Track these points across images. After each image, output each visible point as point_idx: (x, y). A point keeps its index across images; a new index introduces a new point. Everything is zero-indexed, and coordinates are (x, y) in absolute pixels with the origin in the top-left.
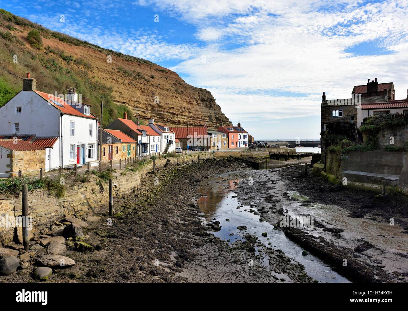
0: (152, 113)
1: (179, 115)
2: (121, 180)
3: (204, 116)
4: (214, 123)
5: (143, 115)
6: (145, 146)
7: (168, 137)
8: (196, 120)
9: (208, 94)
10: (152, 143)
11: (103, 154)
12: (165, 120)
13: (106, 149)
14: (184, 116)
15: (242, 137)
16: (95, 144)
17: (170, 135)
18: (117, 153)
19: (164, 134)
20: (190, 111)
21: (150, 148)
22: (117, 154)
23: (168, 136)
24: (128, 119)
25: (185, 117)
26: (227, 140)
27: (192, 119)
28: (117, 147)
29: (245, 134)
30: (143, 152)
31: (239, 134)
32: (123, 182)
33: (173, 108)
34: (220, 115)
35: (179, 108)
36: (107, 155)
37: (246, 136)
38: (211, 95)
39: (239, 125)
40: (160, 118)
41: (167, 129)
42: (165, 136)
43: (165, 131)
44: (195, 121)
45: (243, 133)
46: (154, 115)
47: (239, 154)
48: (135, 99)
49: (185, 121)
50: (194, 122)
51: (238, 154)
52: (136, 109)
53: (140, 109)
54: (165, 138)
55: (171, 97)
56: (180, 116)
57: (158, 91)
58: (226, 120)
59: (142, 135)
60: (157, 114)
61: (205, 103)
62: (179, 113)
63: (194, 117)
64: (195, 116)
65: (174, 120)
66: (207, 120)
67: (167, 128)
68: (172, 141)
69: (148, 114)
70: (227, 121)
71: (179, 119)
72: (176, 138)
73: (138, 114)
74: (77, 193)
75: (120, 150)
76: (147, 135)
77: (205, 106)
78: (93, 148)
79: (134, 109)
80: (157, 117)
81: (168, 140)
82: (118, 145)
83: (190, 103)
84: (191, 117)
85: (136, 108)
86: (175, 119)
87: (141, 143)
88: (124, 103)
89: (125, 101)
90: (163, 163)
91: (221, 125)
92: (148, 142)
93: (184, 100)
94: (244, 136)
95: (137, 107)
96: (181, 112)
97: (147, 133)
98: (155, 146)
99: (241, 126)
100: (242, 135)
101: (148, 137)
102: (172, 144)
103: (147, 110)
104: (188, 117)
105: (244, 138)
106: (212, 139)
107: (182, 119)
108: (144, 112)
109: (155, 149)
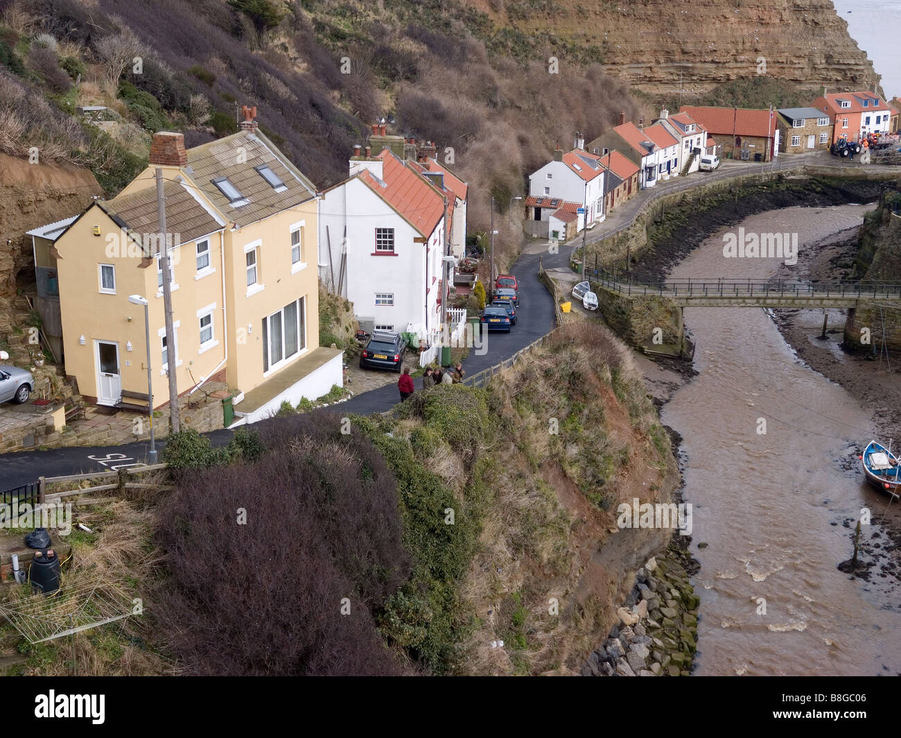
0: (667, 67)
3: (795, 56)
4: (821, 69)
5: (649, 75)
6: (651, 170)
7: (691, 143)
8: (772, 68)
10: (662, 161)
11: (607, 204)
12: (695, 78)
15: (873, 120)
16: (602, 197)
17: (695, 138)
19: (685, 138)
20: (756, 46)
22: (618, 198)
25: (745, 65)
26: (831, 130)
29: (882, 113)
30: (647, 181)
31: (864, 113)
33: (715, 50)
35: (730, 46)
36: (610, 204)
37: (885, 116)
40: (684, 75)
41: (690, 129)
42: (686, 142)
43: (687, 132)
45: (874, 111)
46: (672, 71)
48: (635, 47)
49: (742, 73)
52: (636, 66)
53: (643, 65)
54: (686, 146)
56: (730, 65)
59: (647, 155)
60: (677, 68)
61: (803, 16)
62: (728, 57)
63: (766, 63)
64: (768, 59)
65: (715, 75)
66: (800, 66)
67: (691, 126)
68: (701, 148)
69: (660, 71)
70: (857, 65)
72: (707, 141)
73: (640, 75)
78: (601, 202)
79: (633, 66)
80: (678, 75)
81: (691, 148)
82: (620, 187)
83: (762, 23)
85: (635, 64)
87: (645, 168)
88: (614, 64)
89: (616, 60)
92: (656, 162)
94: (879, 117)
95: (638, 62)
98: (667, 163)
100: (873, 116)
101: (657, 153)
102: (698, 155)
103: (658, 62)
105: (878, 122)
106: (790, 132)
107: (736, 71)
108: (651, 68)
109: (666, 169)
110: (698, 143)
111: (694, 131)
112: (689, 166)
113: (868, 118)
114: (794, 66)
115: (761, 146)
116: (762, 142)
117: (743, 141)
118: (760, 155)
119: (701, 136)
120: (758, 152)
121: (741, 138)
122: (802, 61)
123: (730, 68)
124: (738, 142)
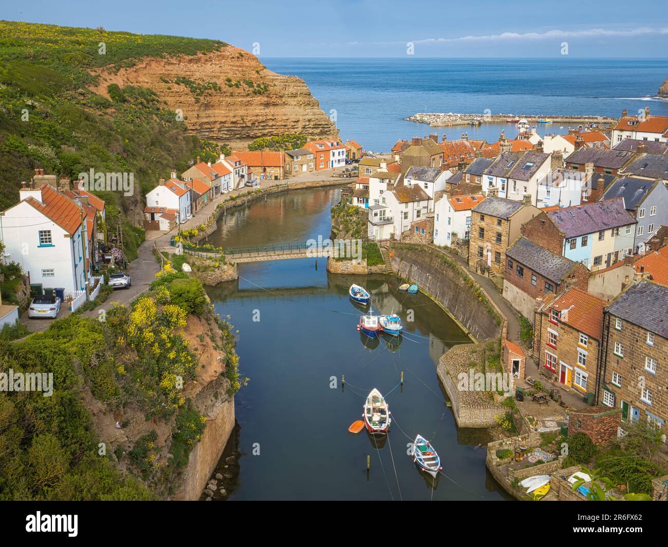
3: (293, 122)
6: (217, 188)
10: (223, 183)
13: (194, 205)
15: (336, 154)
17: (241, 169)
19: (235, 170)
21: (221, 188)
22: (199, 205)
23: (239, 171)
24: (200, 161)
26: (315, 160)
27: (275, 127)
29: (341, 150)
30: (216, 194)
31: (331, 151)
34: (317, 117)
36: (194, 208)
37: (343, 152)
43: (236, 166)
45: (337, 149)
48: (204, 120)
54: (236, 173)
58: (324, 123)
59: (214, 180)
60: (227, 131)
61: (296, 99)
63: (278, 126)
64: (279, 124)
68: (244, 174)
70: (326, 124)
71: (256, 132)
75: (201, 201)
76: (219, 177)
81: (239, 175)
82: (199, 198)
83: (273, 104)
86: (252, 133)
87: (214, 188)
92: (220, 184)
93: (264, 103)
94: (339, 153)
96: (259, 123)
98: (226, 184)
100: (336, 152)
102: (243, 179)
104: (271, 126)
106: (293, 163)
107: (261, 131)
108: (213, 131)
109: (226, 187)
110: (243, 172)
111: (240, 165)
112: (238, 184)
113: (334, 153)
114: (295, 127)
115: (277, 171)
116: (278, 169)
117: (268, 169)
118: (277, 176)
119: (244, 168)
120: (276, 175)
121: (266, 168)
122: (296, 123)
123: (258, 130)
124: (265, 170)
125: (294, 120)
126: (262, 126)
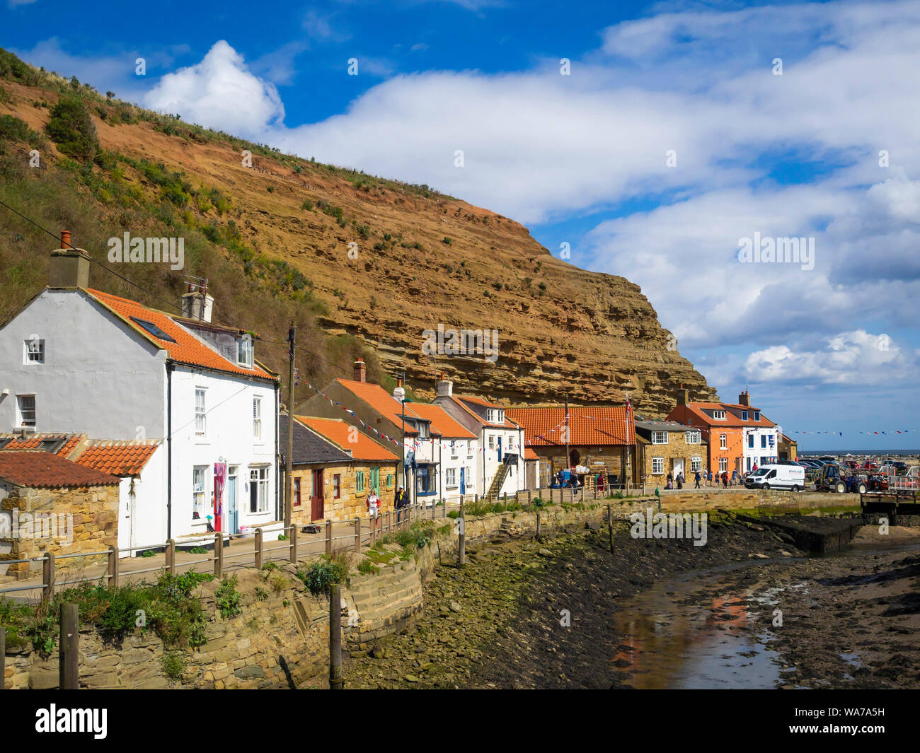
1: (534, 366)
2: (361, 592)
3: (621, 371)
4: (656, 392)
6: (426, 471)
7: (500, 442)
8: (593, 384)
9: (632, 292)
10: (446, 463)
11: (294, 499)
12: (486, 383)
13: (302, 483)
14: (552, 370)
15: (757, 441)
16: (269, 464)
17: (506, 435)
18: (338, 496)
19: (488, 432)
20: (569, 352)
21: (440, 481)
22: (338, 501)
23: (500, 439)
24: (368, 381)
25: (556, 375)
26: (705, 451)
27: (578, 379)
28: (337, 477)
29: (766, 432)
30: (418, 495)
31: (745, 430)
32: (368, 596)
33: (515, 343)
34: (677, 367)
35: (534, 343)
36: (307, 504)
37: (771, 437)
38: (644, 299)
39: (743, 398)
40: (469, 377)
41: (496, 417)
42: (491, 439)
43: (490, 422)
44: (587, 386)
45: (757, 427)
47: (751, 501)
48: (390, 317)
49: (554, 385)
50: (585, 390)
51: (747, 502)
52: (392, 348)
53: (402, 349)
54: (491, 445)
55: (507, 306)
56: (538, 372)
57: (464, 287)
58: (695, 383)
59: (415, 435)
61: (622, 323)
62: (533, 359)
63: (585, 375)
64: (588, 371)
65: (516, 384)
66: (629, 385)
67: (496, 412)
68: (515, 456)
69: (432, 365)
70: (701, 387)
71: (533, 381)
72: (526, 447)
73: (399, 364)
74: (225, 632)
75: (348, 487)
76: (433, 436)
77: (624, 333)
78: (265, 480)
79: (385, 347)
80: (462, 377)
81: (499, 451)
82: (342, 470)
83: (571, 326)
84: (575, 374)
85: (391, 344)
86: (523, 381)
87: (413, 464)
88: (351, 329)
89: (355, 323)
90: (489, 533)
91: (681, 402)
92: (436, 460)
93: (551, 316)
94: (763, 437)
95: (395, 343)
96: (540, 358)
97: (433, 429)
98: (458, 472)
99: (752, 403)
100: (758, 434)
101: (436, 441)
102: (514, 467)
104: (566, 374)
105: (764, 445)
106: (648, 450)
107: (544, 382)
109: (458, 484)
110: (511, 447)
111: (503, 423)
112: (499, 481)
113: (751, 438)
114: (626, 385)
115: (613, 461)
116: (615, 455)
117: (583, 456)
118: (616, 477)
119: (515, 436)
120: (612, 473)
121: (579, 450)
122: (630, 377)
123: (535, 377)
124: (575, 458)
125: (624, 368)
126: (545, 369)
